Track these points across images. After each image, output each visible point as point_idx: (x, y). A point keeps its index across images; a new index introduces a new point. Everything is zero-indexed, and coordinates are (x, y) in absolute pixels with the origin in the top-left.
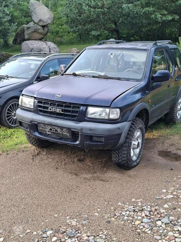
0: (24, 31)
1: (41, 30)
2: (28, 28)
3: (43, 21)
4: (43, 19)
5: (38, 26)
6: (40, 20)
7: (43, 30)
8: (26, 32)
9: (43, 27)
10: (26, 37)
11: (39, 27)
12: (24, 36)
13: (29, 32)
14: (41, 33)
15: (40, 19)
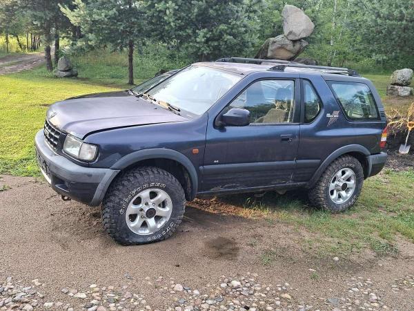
0: (268, 46)
1: (290, 47)
2: (274, 42)
3: (295, 34)
4: (294, 30)
5: (286, 40)
6: (290, 33)
7: (294, 46)
8: (270, 48)
9: (294, 42)
10: (269, 54)
11: (288, 42)
12: (267, 52)
13: (274, 47)
14: (289, 51)
15: (291, 30)
